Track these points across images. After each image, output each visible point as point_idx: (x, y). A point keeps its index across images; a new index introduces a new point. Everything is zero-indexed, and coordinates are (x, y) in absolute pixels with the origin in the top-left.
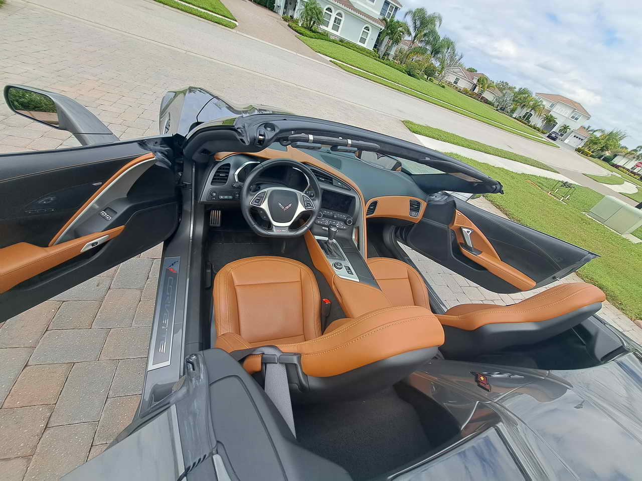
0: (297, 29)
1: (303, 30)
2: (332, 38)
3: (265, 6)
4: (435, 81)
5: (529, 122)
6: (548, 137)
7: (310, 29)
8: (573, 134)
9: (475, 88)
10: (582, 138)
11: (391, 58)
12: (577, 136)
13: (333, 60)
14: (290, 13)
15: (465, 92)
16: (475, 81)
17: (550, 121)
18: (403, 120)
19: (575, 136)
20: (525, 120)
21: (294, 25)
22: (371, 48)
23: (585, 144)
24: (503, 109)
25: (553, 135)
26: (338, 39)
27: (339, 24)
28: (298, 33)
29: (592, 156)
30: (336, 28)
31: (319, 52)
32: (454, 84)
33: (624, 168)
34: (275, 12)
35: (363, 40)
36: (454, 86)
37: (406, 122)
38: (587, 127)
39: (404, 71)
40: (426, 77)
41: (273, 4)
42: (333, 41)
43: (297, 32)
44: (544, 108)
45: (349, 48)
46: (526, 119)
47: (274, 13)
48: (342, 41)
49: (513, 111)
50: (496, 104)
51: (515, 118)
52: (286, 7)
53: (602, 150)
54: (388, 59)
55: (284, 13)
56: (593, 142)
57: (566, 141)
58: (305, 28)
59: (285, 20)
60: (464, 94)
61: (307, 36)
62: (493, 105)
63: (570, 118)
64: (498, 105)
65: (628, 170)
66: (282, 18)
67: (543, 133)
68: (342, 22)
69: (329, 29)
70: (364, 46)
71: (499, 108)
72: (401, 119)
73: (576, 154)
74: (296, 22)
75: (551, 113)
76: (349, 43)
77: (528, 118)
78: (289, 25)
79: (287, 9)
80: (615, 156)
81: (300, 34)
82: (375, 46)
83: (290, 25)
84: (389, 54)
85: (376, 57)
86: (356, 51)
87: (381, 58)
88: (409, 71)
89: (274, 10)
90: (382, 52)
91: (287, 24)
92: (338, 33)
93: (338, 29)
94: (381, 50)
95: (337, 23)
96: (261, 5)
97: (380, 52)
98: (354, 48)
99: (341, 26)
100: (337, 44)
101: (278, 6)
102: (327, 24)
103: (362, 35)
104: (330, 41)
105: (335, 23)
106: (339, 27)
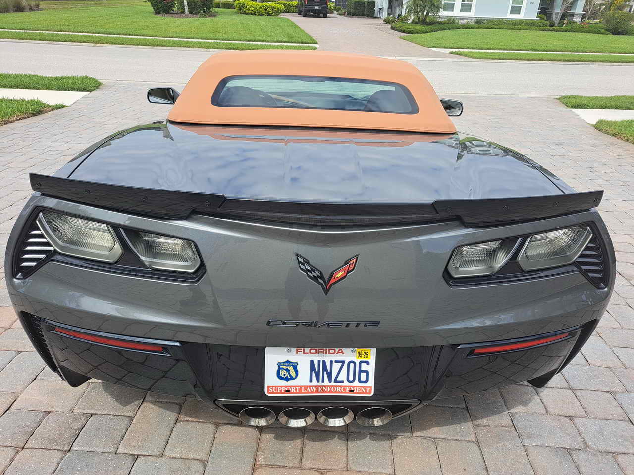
0: (405, 28)
1: (413, 27)
3: (363, 15)
7: (424, 22)
11: (577, 19)
13: (454, 50)
14: (397, 11)
18: (558, 97)
21: (400, 25)
26: (473, 21)
28: (406, 32)
31: (434, 47)
34: (376, 18)
35: (515, 11)
37: (565, 97)
39: (603, 30)
41: (372, 9)
42: (464, 27)
43: (404, 31)
45: (492, 28)
48: (479, 23)
52: (390, 7)
54: (571, 23)
55: (388, 15)
58: (416, 23)
59: (389, 23)
61: (417, 33)
66: (384, 21)
70: (520, 17)
72: (556, 97)
74: (405, 19)
76: (490, 21)
78: (392, 28)
79: (393, 9)
81: (408, 33)
82: (541, 12)
83: (395, 26)
84: (572, 15)
85: (546, 26)
86: (505, 29)
87: (556, 25)
88: (615, 28)
89: (374, 16)
90: (556, 15)
91: (390, 26)
92: (471, 14)
93: (471, 9)
94: (554, 14)
95: (468, 2)
96: (357, 15)
97: (554, 17)
98: (501, 25)
99: (474, 4)
100: (472, 28)
101: (380, 9)
102: (450, 7)
103: (513, 4)
104: (458, 28)
105: (465, 1)
106: (472, 4)
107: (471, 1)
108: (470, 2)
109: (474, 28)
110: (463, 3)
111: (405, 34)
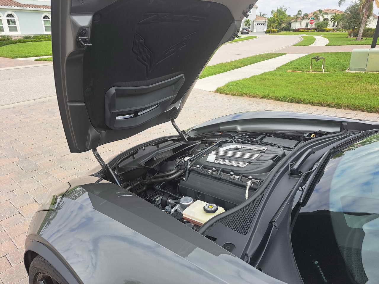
2: (16, 39)
6: (242, 33)
10: (263, 23)
12: (259, 23)
13: (38, 58)
23: (268, 26)
25: (245, 31)
26: (22, 37)
27: (15, 24)
29: (278, 32)
30: (13, 28)
33: (302, 29)
38: (259, 15)
48: (27, 39)
53: (280, 24)
56: (271, 22)
57: (255, 30)
65: (305, 29)
68: (17, 22)
69: (7, 32)
73: (268, 35)
76: (35, 37)
80: (290, 24)
92: (19, 33)
93: (16, 29)
103: (45, 25)
104: (17, 43)
105: (10, 24)
106: (16, 26)
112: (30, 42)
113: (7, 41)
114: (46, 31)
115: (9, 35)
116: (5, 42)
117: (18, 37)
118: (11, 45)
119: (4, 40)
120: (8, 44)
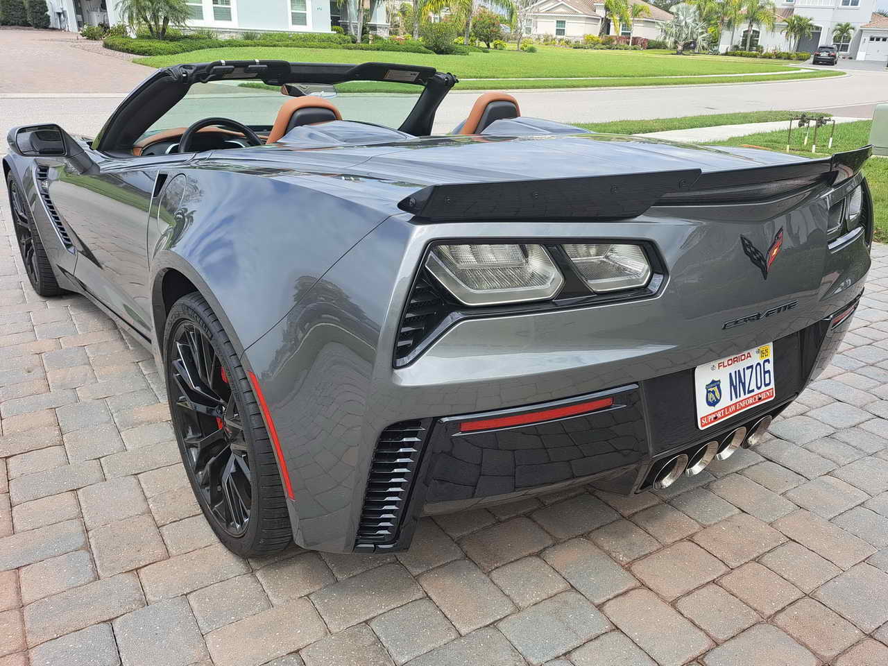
0: (131, 46)
1: (145, 44)
2: (223, 38)
3: (26, 25)
4: (509, 46)
5: (760, 49)
6: (815, 62)
7: (162, 35)
8: (865, 37)
9: (609, 26)
11: (384, 34)
12: (876, 35)
14: (96, 19)
15: (591, 44)
16: (601, 13)
17: (804, 32)
19: (872, 39)
20: (750, 50)
21: (118, 40)
22: (325, 28)
24: (689, 46)
25: (824, 55)
26: (239, 35)
28: (139, 53)
30: (222, 14)
32: (559, 37)
34: (54, 29)
35: (299, 19)
36: (560, 40)
39: (423, 48)
40: (483, 45)
41: (42, 14)
42: (230, 45)
43: (132, 52)
44: (774, 9)
45: (275, 46)
46: (751, 46)
47: (54, 32)
48: (249, 36)
49: (714, 42)
50: (670, 42)
51: (726, 54)
52: (79, 10)
54: (376, 38)
55: (80, 24)
58: (149, 37)
59: (91, 36)
60: (591, 48)
61: (160, 54)
62: (665, 47)
63: (840, 5)
64: (676, 42)
66: (83, 35)
67: (802, 59)
69: (208, 21)
70: (308, 28)
71: (680, 48)
74: (121, 31)
75: (795, 12)
76: (267, 35)
77: (754, 43)
78: (106, 46)
79: (85, 14)
81: (143, 55)
82: (335, 22)
83: (110, 42)
84: (374, 28)
85: (348, 42)
86: (295, 47)
87: (359, 41)
88: (436, 45)
89: (51, 26)
90: (356, 27)
91: (100, 43)
92: (234, 24)
93: (230, 15)
94: (351, 25)
95: (222, 4)
96: (12, 25)
97: (353, 30)
98: (285, 41)
99: (233, 6)
100: (244, 46)
101: (59, 14)
102: (198, 13)
103: (292, 9)
104: (223, 47)
105: (217, 3)
106: (230, 8)
107: (228, 3)
108: (226, 4)
109: (248, 46)
110: (215, 5)
111: (138, 57)
112: (251, 46)
113: (204, 41)
114: (293, 24)
115: (211, 28)
116: (198, 43)
117: (232, 34)
118: (208, 49)
119: (198, 38)
120: (203, 48)
